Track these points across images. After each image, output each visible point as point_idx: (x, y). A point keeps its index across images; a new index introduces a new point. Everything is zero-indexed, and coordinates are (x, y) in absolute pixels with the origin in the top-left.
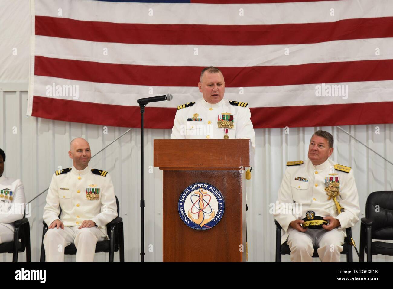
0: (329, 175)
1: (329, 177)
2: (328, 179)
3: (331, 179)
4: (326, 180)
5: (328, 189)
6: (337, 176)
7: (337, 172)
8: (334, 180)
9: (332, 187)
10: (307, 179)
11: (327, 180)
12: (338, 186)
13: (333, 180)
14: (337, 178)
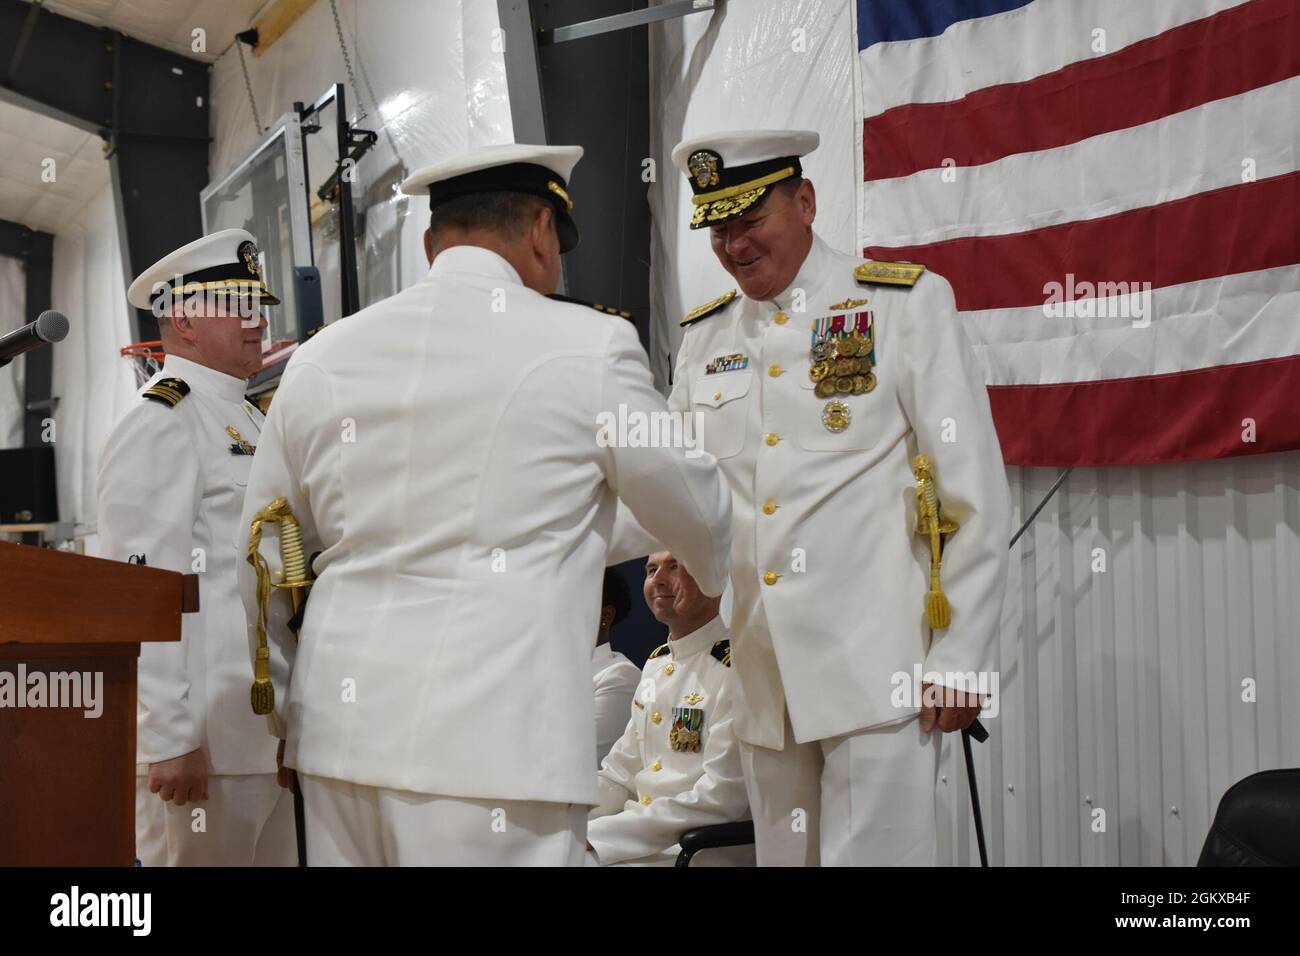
0: (833, 308)
1: (828, 319)
2: (824, 328)
3: (837, 324)
4: (815, 332)
5: (823, 370)
6: (861, 309)
7: (864, 293)
8: (850, 326)
9: (839, 357)
10: (745, 356)
11: (819, 333)
12: (863, 351)
13: (845, 329)
14: (864, 316)
